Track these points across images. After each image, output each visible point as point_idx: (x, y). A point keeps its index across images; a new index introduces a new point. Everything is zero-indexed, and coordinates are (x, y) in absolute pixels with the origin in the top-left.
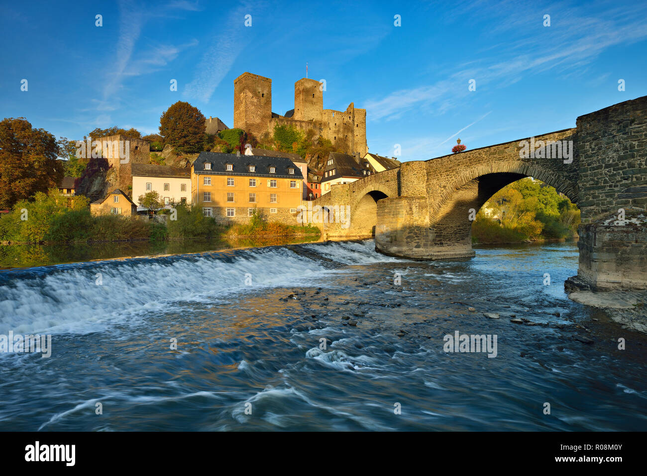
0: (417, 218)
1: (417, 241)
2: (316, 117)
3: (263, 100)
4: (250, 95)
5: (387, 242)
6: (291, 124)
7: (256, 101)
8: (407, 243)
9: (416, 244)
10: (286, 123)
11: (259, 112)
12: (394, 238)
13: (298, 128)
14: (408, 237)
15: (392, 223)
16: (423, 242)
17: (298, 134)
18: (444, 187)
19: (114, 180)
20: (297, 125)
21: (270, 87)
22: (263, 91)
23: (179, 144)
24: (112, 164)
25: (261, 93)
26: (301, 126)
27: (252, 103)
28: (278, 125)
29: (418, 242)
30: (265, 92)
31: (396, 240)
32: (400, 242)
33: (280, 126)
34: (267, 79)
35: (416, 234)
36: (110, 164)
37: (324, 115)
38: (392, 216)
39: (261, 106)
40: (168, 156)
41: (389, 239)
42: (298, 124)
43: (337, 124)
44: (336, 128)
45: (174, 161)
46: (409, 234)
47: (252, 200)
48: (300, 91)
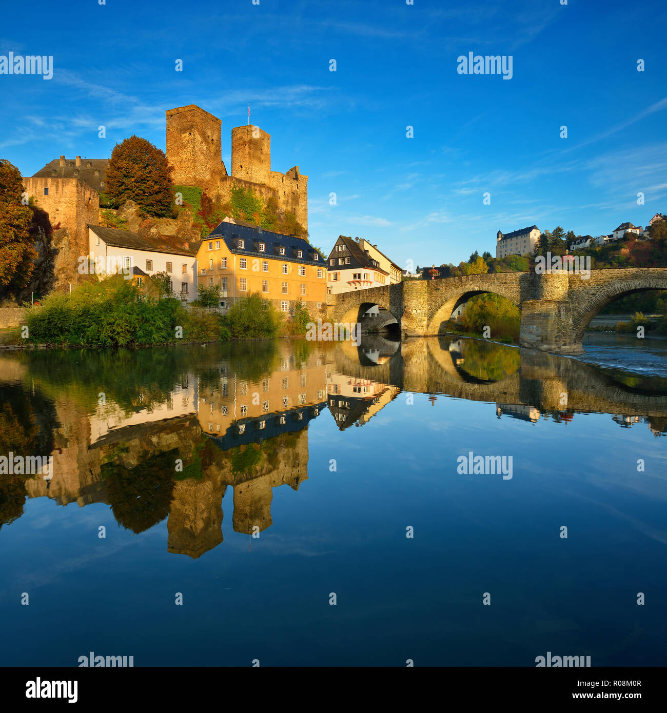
0: (565, 320)
1: (564, 339)
2: (264, 180)
3: (213, 148)
4: (199, 138)
5: (537, 340)
6: (250, 188)
7: (205, 148)
8: (556, 341)
9: (563, 343)
10: (244, 185)
11: (208, 166)
12: (544, 337)
13: (258, 194)
14: (557, 336)
15: (543, 324)
16: (568, 341)
17: (257, 201)
18: (593, 294)
19: (68, 249)
20: (256, 190)
21: (219, 130)
22: (212, 135)
23: (149, 202)
24: (59, 224)
25: (211, 138)
26: (261, 192)
27: (201, 149)
28: (235, 187)
29: (565, 341)
30: (215, 138)
31: (546, 339)
32: (550, 341)
33: (237, 189)
34: (217, 119)
35: (563, 333)
36: (54, 223)
37: (272, 179)
38: (543, 318)
39: (210, 156)
40: (131, 218)
41: (539, 338)
42: (258, 188)
43: (286, 193)
44: (285, 197)
45: (140, 225)
46: (557, 333)
47: (284, 290)
48: (245, 142)
